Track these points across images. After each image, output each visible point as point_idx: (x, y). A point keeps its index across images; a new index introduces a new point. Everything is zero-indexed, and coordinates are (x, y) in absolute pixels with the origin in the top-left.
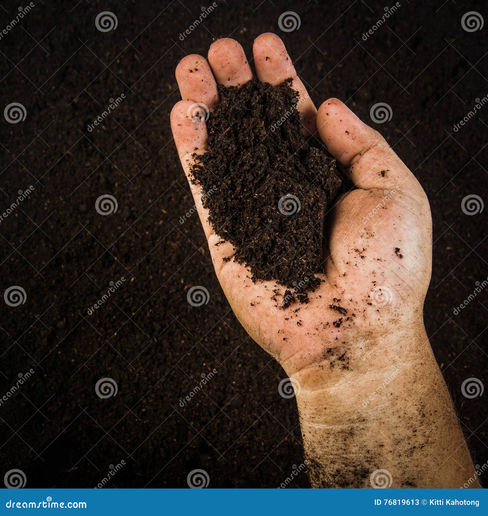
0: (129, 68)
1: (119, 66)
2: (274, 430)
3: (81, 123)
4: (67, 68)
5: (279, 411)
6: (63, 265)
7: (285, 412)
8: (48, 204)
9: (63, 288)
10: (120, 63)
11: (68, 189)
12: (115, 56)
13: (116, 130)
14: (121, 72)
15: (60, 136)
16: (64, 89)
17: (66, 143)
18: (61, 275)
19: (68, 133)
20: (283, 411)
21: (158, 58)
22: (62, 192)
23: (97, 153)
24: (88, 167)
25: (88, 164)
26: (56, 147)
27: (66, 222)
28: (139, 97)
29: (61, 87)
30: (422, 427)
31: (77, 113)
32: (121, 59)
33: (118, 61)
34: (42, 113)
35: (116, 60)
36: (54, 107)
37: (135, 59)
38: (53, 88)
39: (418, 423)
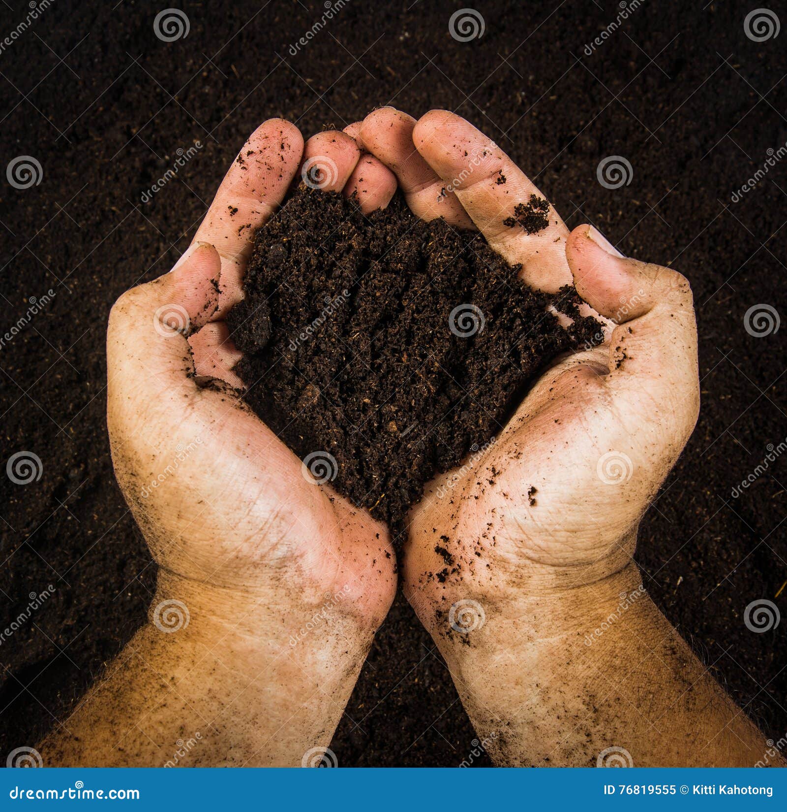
0: (221, 85)
1: (206, 81)
2: (399, 664)
3: (137, 164)
4: (126, 80)
5: (410, 635)
6: (89, 382)
7: (419, 638)
8: (75, 286)
9: (86, 418)
10: (208, 77)
11: (109, 265)
12: (201, 66)
13: (191, 178)
14: (207, 90)
15: (103, 183)
16: (118, 112)
17: (111, 194)
18: (85, 397)
19: (117, 179)
20: (416, 635)
21: (268, 72)
22: (98, 268)
23: (158, 212)
24: (143, 232)
25: (143, 229)
26: (95, 199)
27: (100, 315)
28: (233, 130)
29: (113, 109)
30: (598, 727)
31: (133, 150)
32: (209, 71)
33: (205, 74)
34: (80, 147)
35: (203, 71)
36: (99, 139)
37: (233, 72)
38: (101, 109)
39: (589, 723)
